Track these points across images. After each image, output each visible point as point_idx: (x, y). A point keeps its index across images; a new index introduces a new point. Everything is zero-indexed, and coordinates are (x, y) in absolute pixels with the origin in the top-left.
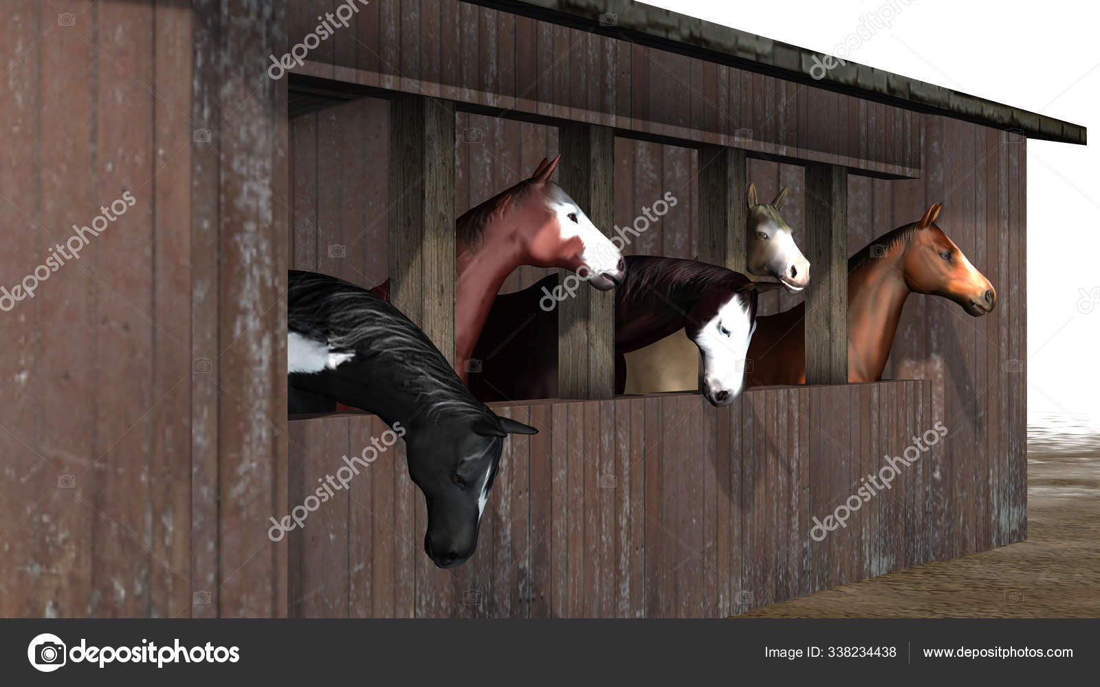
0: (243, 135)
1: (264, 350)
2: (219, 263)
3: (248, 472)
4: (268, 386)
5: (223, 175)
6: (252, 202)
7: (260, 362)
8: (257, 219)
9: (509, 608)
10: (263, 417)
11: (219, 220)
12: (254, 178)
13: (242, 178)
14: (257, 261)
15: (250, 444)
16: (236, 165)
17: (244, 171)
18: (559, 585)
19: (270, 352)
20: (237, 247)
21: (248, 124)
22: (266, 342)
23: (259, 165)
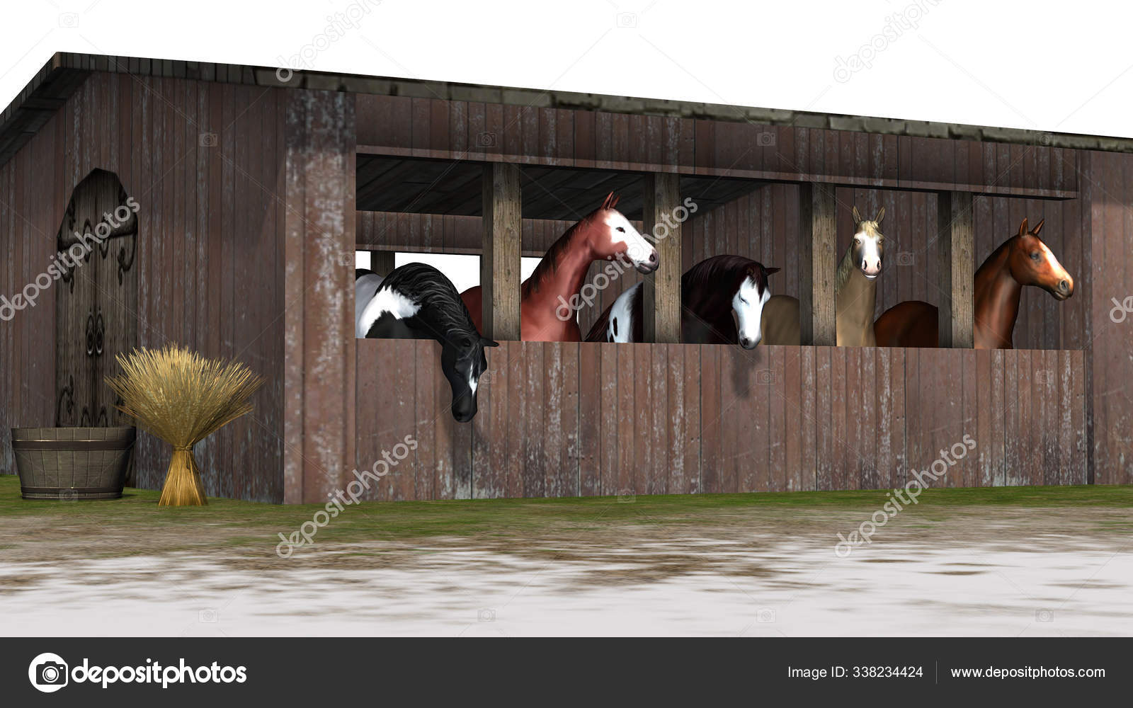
0: (322, 188)
1: (337, 299)
2: (304, 254)
3: (325, 361)
4: (340, 318)
5: (307, 210)
6: (329, 223)
7: (335, 305)
8: (332, 231)
9: (559, 460)
10: (337, 333)
11: (304, 232)
12: (330, 211)
13: (321, 210)
14: (333, 253)
15: (327, 347)
16: (317, 203)
17: (323, 206)
18: (609, 453)
19: (342, 300)
20: (317, 246)
21: (326, 183)
22: (339, 294)
23: (334, 203)
